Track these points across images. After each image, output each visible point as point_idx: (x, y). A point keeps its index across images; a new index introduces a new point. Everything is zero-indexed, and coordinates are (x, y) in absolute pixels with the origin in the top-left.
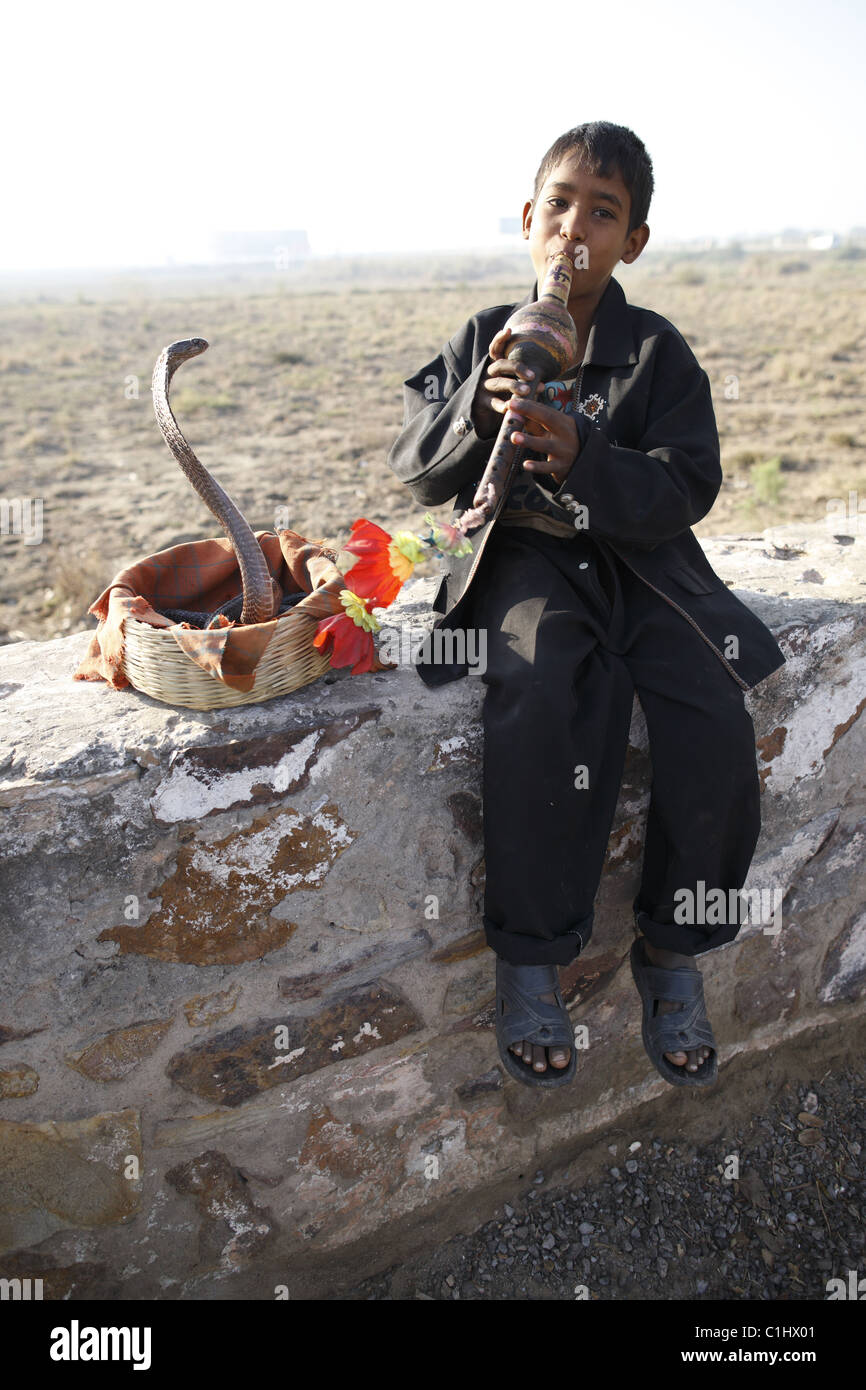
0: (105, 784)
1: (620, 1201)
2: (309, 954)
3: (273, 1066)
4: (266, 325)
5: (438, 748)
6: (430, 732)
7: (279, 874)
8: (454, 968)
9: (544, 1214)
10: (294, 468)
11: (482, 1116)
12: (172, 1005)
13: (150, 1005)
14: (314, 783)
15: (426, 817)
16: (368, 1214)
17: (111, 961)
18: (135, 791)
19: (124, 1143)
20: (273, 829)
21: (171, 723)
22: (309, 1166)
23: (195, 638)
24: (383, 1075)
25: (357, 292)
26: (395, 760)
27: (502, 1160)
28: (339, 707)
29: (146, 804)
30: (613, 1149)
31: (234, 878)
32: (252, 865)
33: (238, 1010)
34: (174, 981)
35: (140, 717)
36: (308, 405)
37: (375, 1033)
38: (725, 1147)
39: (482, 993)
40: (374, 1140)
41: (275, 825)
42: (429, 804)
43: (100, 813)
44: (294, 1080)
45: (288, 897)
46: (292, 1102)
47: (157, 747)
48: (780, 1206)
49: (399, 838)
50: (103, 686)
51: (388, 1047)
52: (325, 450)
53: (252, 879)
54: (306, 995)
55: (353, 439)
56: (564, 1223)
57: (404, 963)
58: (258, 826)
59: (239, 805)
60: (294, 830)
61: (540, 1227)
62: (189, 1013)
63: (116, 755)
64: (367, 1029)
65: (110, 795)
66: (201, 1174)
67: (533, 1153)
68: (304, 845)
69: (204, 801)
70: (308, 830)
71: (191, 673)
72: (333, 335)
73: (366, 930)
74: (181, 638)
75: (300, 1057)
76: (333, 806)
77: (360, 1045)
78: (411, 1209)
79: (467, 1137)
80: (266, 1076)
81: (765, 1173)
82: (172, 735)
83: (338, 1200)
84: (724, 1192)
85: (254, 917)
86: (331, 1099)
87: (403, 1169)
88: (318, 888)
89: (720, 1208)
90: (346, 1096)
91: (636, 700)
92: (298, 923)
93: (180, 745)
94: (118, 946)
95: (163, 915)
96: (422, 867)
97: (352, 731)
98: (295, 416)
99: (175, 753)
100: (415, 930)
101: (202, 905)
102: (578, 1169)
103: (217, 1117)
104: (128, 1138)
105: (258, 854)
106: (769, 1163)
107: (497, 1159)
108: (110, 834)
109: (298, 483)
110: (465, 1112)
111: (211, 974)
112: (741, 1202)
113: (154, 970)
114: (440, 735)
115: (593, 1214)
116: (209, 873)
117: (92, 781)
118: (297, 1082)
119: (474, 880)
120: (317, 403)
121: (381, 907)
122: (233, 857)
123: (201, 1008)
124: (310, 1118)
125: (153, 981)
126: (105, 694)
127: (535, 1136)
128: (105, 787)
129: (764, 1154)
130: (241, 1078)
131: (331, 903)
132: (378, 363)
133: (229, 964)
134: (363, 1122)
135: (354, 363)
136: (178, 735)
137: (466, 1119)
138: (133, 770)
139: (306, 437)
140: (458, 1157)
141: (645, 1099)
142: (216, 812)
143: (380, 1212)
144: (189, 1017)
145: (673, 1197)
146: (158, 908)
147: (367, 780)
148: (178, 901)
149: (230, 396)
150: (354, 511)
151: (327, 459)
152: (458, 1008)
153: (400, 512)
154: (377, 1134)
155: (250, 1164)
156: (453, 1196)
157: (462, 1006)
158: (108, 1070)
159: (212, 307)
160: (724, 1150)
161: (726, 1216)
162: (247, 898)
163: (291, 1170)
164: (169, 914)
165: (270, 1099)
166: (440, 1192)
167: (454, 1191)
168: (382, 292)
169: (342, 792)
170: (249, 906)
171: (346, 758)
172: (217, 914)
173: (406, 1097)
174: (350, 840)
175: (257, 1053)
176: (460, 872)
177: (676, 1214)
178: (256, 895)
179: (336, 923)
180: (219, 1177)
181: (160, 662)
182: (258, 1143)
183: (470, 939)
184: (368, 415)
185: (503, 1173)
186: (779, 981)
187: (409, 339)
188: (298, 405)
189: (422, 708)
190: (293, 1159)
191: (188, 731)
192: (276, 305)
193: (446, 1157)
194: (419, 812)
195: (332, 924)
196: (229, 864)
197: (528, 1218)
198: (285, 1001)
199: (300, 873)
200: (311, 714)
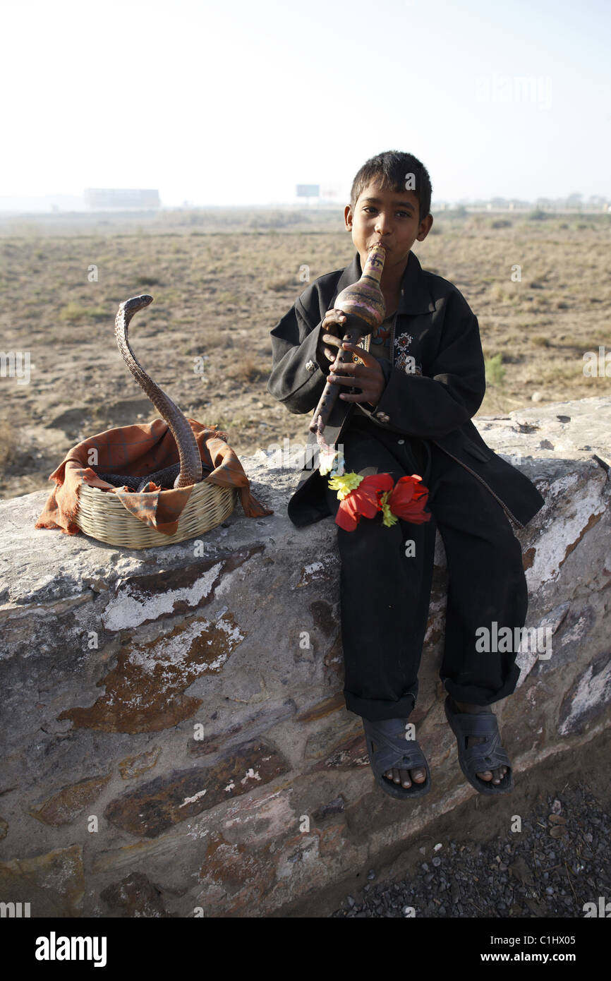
0: (69, 605)
1: (430, 888)
2: (211, 721)
3: (183, 805)
4: (129, 257)
5: (304, 571)
6: (298, 560)
7: (191, 664)
8: (312, 725)
9: (376, 902)
10: (155, 360)
11: (330, 832)
12: (110, 765)
13: (94, 765)
14: (218, 598)
15: (295, 619)
16: (250, 911)
17: (66, 735)
18: (90, 609)
19: (70, 872)
20: (188, 632)
21: (114, 559)
22: (207, 878)
23: (135, 498)
24: (261, 807)
25: (195, 235)
26: (274, 580)
27: (344, 863)
28: (235, 544)
29: (98, 618)
30: (423, 850)
31: (159, 669)
32: (173, 659)
33: (158, 765)
34: (112, 746)
35: (90, 555)
36: (164, 315)
37: (257, 776)
38: (501, 843)
39: (331, 742)
40: (254, 855)
41: (190, 630)
42: (297, 610)
43: (64, 626)
44: (198, 814)
45: (197, 681)
46: (195, 831)
47: (106, 576)
48: (541, 883)
49: (276, 635)
50: (60, 533)
51: (265, 786)
52: (177, 347)
53: (172, 669)
54: (208, 750)
55: (197, 340)
56: (391, 907)
57: (277, 724)
58: (178, 631)
59: (164, 617)
60: (202, 633)
61: (374, 911)
62: (122, 770)
63: (76, 584)
64: (251, 773)
65: (72, 613)
66: (127, 891)
67: (366, 857)
68: (210, 643)
69: (140, 614)
70: (213, 632)
71: (130, 523)
72: (179, 265)
73: (251, 701)
74: (124, 499)
75: (203, 797)
76: (230, 614)
77: (246, 785)
78: (280, 905)
79: (320, 849)
80: (178, 813)
81: (529, 860)
82: (116, 568)
83: (228, 902)
84: (502, 876)
85: (172, 696)
86: (224, 827)
87: (274, 875)
88: (218, 673)
89: (500, 888)
90: (235, 824)
91: (438, 533)
92: (202, 698)
93: (123, 575)
94: (72, 723)
95: (107, 698)
96: (291, 654)
97: (245, 561)
98: (154, 323)
99: (120, 581)
100: (285, 699)
101: (134, 689)
102: (399, 866)
103: (140, 847)
104: (74, 867)
105: (177, 650)
106: (531, 852)
107: (341, 863)
108: (71, 641)
109: (158, 371)
110: (319, 830)
111: (139, 739)
112: (514, 882)
113: (97, 739)
114: (305, 562)
115: (411, 898)
116: (141, 666)
117: (59, 603)
118: (200, 816)
119: (327, 662)
120: (170, 314)
121: (261, 684)
122: (159, 654)
123: (132, 765)
124: (209, 842)
125: (97, 747)
126: (61, 538)
127: (367, 844)
128: (69, 607)
129: (527, 846)
130: (159, 816)
131: (227, 683)
132: (213, 285)
133: (153, 731)
134: (247, 842)
135: (196, 284)
136: (120, 567)
137: (319, 835)
138: (89, 594)
139: (162, 337)
140: (313, 864)
141: (443, 812)
142: (148, 622)
143: (258, 910)
144: (122, 773)
145: (467, 882)
146: (104, 693)
147: (255, 595)
148: (118, 687)
149: (104, 308)
150: (200, 392)
151: (178, 354)
152: (315, 755)
153: (234, 392)
154: (256, 851)
155: (164, 881)
156: (310, 893)
157: (318, 752)
158: (61, 816)
159: (88, 242)
160: (500, 845)
161: (504, 893)
162: (168, 682)
163: (194, 882)
164: (110, 698)
165: (180, 830)
166: (300, 892)
167: (311, 889)
168: (214, 235)
169: (237, 604)
170: (169, 688)
171: (241, 580)
172: (146, 695)
173: (277, 822)
174: (242, 638)
175: (171, 796)
176: (317, 657)
177: (469, 894)
178: (174, 680)
179: (231, 698)
180: (141, 893)
181: (107, 515)
182: (171, 863)
183: (324, 704)
184: (208, 322)
185: (345, 873)
186: (532, 722)
187: (236, 269)
188: (156, 314)
189: (293, 543)
190: (195, 874)
191: (128, 565)
192: (136, 243)
193: (305, 865)
194: (290, 616)
195: (228, 698)
196: (156, 658)
197: (365, 906)
198: (193, 756)
199: (206, 662)
200: (215, 550)
